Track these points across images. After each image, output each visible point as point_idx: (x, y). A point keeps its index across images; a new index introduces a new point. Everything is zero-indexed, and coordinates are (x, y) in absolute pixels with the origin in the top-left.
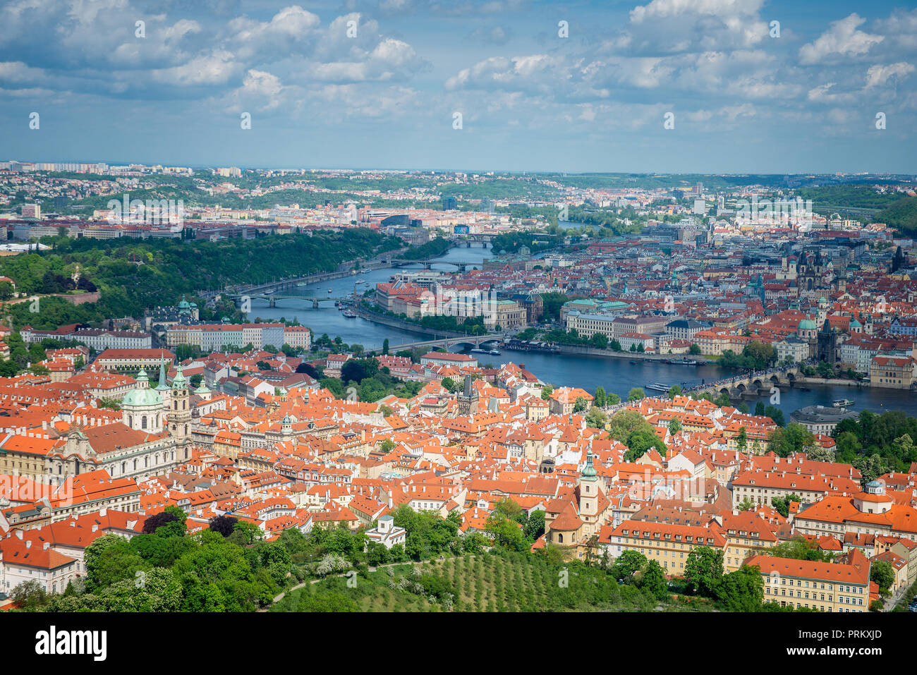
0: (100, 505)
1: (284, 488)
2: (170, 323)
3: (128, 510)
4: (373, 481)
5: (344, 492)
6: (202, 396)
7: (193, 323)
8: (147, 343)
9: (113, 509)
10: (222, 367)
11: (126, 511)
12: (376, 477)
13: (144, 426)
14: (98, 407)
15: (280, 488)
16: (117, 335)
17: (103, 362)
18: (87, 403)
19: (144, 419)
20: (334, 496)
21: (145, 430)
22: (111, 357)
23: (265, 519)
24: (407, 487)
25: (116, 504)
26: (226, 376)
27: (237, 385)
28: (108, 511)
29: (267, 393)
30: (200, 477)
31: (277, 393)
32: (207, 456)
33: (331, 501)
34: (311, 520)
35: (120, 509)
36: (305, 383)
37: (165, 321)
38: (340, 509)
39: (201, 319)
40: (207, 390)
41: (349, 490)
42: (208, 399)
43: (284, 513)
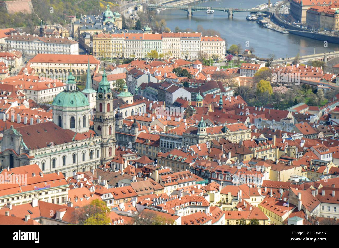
0: (32, 196)
1: (199, 187)
2: (96, 31)
3: (58, 202)
4: (283, 183)
5: (254, 193)
6: (125, 100)
7: (117, 31)
8: (75, 49)
9: (43, 200)
10: (143, 73)
11: (55, 202)
12: (286, 180)
13: (73, 125)
14: (31, 107)
15: (195, 187)
16: (47, 42)
17: (34, 65)
18: (21, 102)
19: (73, 119)
20: (245, 196)
21: (74, 130)
22: (42, 61)
23: (182, 215)
24: (317, 190)
25: (47, 196)
26: (147, 82)
27: (157, 90)
28: (40, 202)
29: (183, 98)
30: (123, 173)
31: (194, 99)
32: (129, 154)
33: (243, 201)
34: (223, 217)
35: (50, 201)
36: (219, 90)
37: (91, 29)
38: (251, 209)
39: (124, 28)
40: (129, 94)
41: (259, 191)
42: (130, 103)
43: (198, 210)
